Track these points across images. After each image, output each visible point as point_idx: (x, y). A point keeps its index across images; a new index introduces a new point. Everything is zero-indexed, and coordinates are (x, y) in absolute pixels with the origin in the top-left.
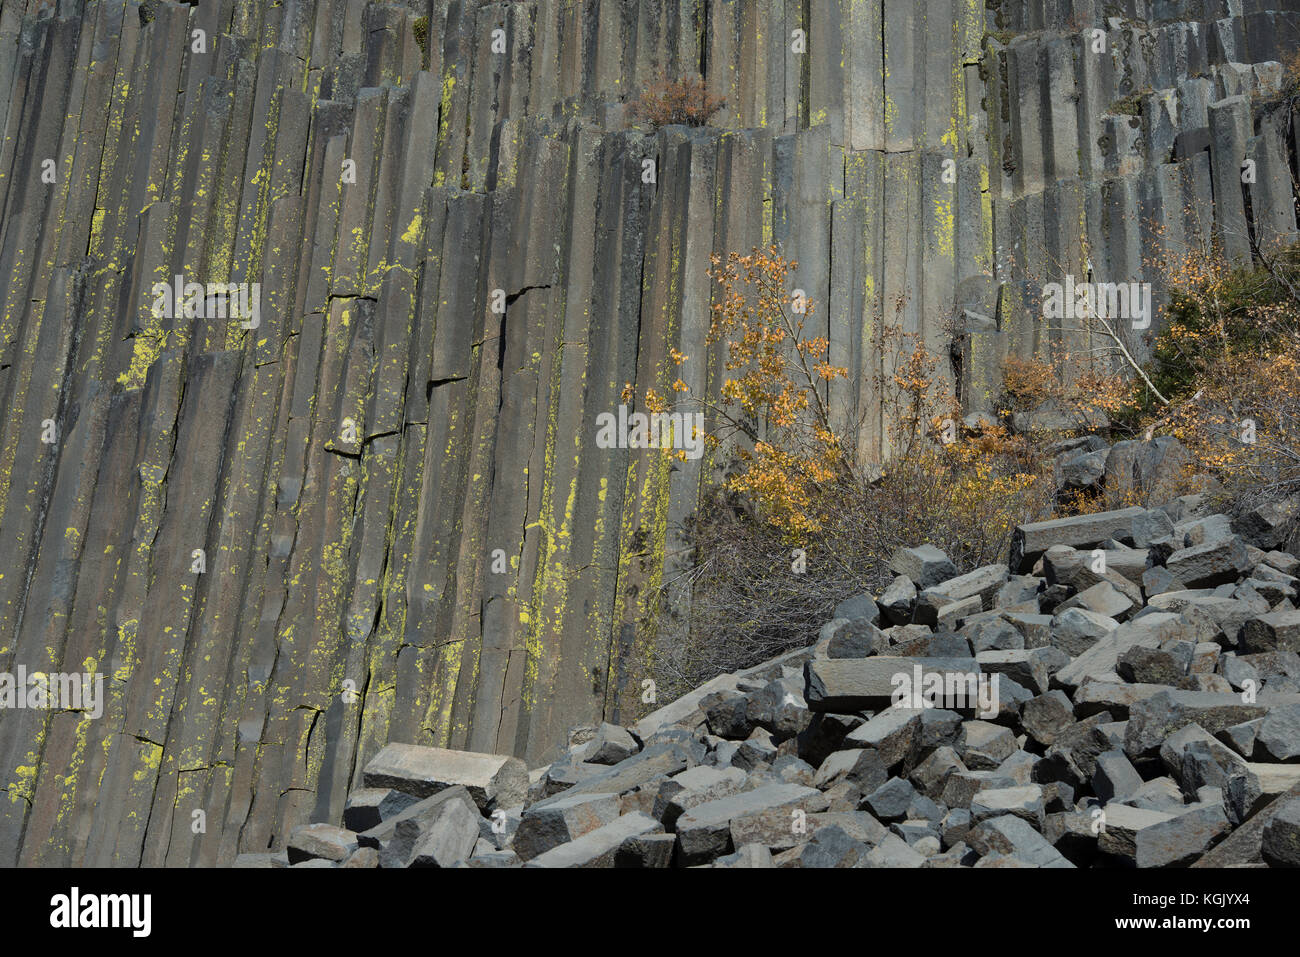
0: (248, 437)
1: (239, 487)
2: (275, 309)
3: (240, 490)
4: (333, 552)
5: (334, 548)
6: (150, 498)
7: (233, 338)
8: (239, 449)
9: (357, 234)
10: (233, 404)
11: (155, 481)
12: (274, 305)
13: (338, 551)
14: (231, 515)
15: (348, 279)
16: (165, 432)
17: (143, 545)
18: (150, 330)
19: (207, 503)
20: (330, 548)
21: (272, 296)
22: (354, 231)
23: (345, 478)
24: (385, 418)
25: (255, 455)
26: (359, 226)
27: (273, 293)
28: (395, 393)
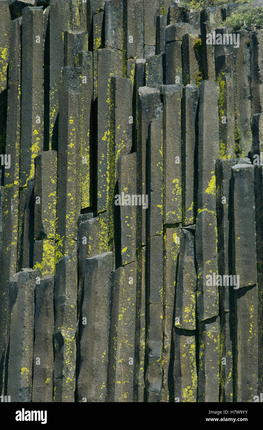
0: (123, 311)
1: (123, 343)
2: (129, 227)
3: (123, 345)
4: (188, 393)
5: (189, 390)
6: (69, 349)
7: (103, 241)
8: (120, 319)
9: (175, 183)
10: (112, 289)
11: (71, 338)
12: (128, 225)
13: (191, 391)
14: (120, 361)
15: (174, 213)
16: (72, 306)
17: (68, 378)
18: (51, 234)
19: (104, 353)
20: (186, 390)
21: (127, 219)
22: (174, 182)
23: (190, 345)
24: (210, 308)
25: (129, 322)
26: (176, 178)
27: (127, 217)
28: (213, 292)
